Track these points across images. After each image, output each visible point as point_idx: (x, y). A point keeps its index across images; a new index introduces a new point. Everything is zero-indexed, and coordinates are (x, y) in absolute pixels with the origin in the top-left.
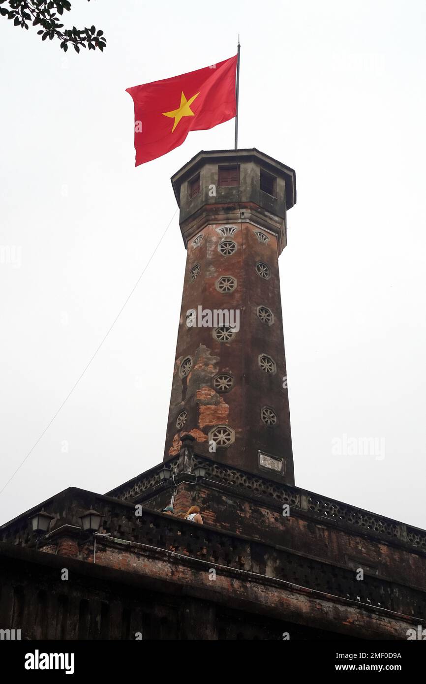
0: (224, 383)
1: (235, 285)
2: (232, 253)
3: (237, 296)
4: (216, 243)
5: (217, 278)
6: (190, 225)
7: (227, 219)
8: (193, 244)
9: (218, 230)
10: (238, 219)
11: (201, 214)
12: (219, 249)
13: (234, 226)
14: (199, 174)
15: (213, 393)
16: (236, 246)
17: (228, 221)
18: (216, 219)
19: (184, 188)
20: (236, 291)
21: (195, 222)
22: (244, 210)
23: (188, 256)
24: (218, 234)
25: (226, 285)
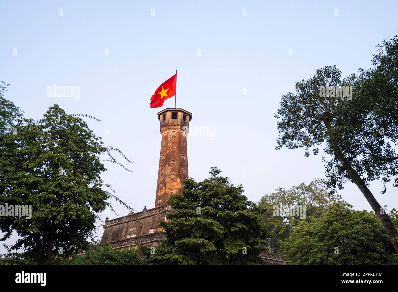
0: (172, 176)
1: (176, 148)
2: (175, 139)
3: (176, 152)
4: (171, 135)
5: (171, 146)
6: (163, 128)
7: (174, 128)
8: (164, 134)
9: (171, 131)
10: (176, 128)
11: (167, 126)
12: (171, 137)
13: (175, 131)
14: (166, 114)
15: (170, 179)
16: (176, 136)
17: (174, 129)
18: (170, 128)
19: (161, 116)
20: (176, 150)
21: (164, 128)
22: (178, 126)
23: (162, 137)
24: (171, 133)
25: (173, 148)
